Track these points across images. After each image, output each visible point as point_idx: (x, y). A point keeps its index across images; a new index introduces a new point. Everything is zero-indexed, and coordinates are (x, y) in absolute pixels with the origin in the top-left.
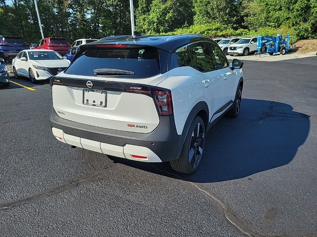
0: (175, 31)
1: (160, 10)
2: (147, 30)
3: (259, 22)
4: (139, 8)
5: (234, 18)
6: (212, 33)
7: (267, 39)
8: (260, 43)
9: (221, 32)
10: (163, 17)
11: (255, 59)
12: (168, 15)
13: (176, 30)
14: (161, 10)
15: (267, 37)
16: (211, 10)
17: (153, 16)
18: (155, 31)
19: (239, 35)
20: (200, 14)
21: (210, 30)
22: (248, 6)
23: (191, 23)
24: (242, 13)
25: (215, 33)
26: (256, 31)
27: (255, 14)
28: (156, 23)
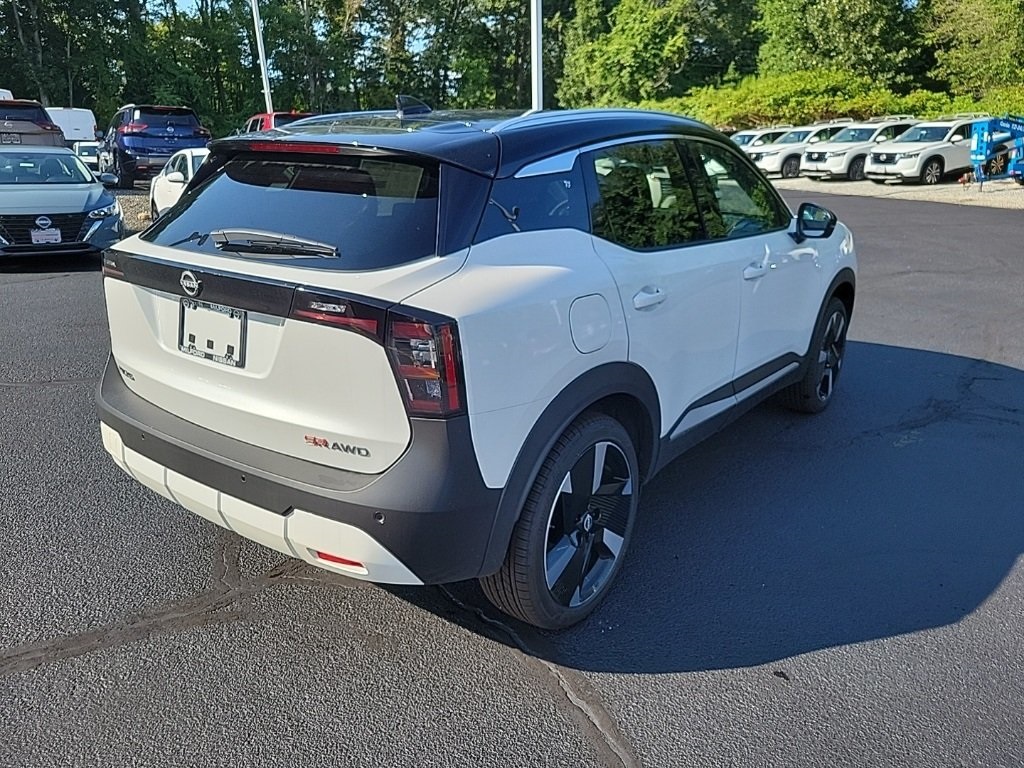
0: (691, 95)
1: (646, 25)
2: (597, 90)
3: (990, 68)
4: (578, 20)
5: (898, 52)
6: (816, 103)
7: (1010, 129)
8: (982, 141)
9: (846, 100)
10: (653, 48)
11: (960, 198)
12: (671, 42)
13: (693, 90)
14: (650, 24)
15: (1011, 122)
16: (820, 26)
17: (622, 45)
18: (623, 95)
19: (912, 111)
20: (781, 38)
21: (809, 93)
22: (952, 11)
23: (748, 68)
24: (931, 35)
25: (827, 104)
26: (977, 99)
27: (978, 42)
28: (628, 69)
